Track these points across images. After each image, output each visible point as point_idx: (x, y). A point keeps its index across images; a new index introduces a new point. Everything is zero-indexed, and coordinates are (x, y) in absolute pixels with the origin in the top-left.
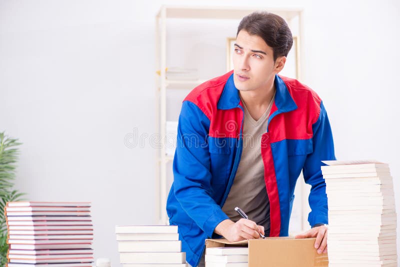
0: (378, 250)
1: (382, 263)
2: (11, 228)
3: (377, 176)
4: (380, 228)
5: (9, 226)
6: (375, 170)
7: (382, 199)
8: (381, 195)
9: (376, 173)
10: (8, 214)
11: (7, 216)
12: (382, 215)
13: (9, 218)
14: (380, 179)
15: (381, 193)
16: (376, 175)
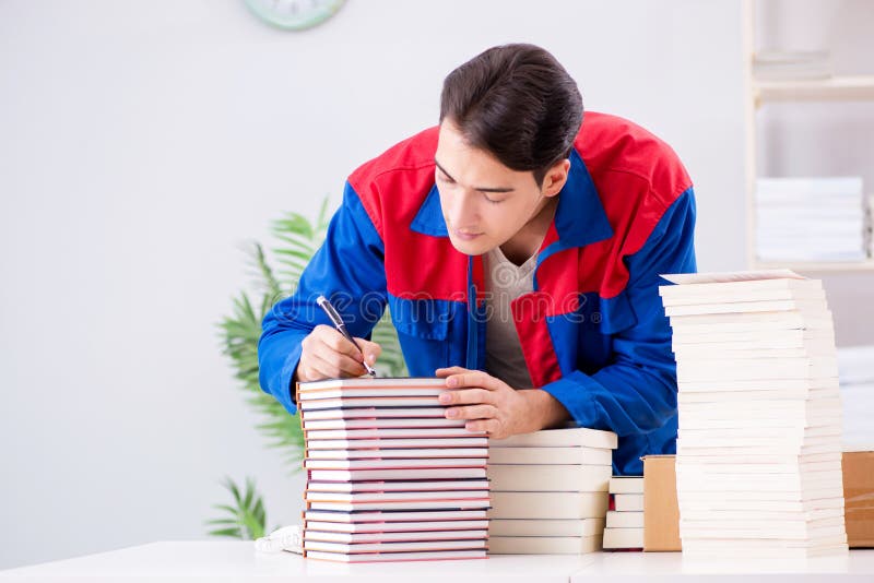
2: (311, 435)
5: (307, 431)
10: (304, 406)
11: (303, 411)
13: (307, 415)
15: (805, 349)
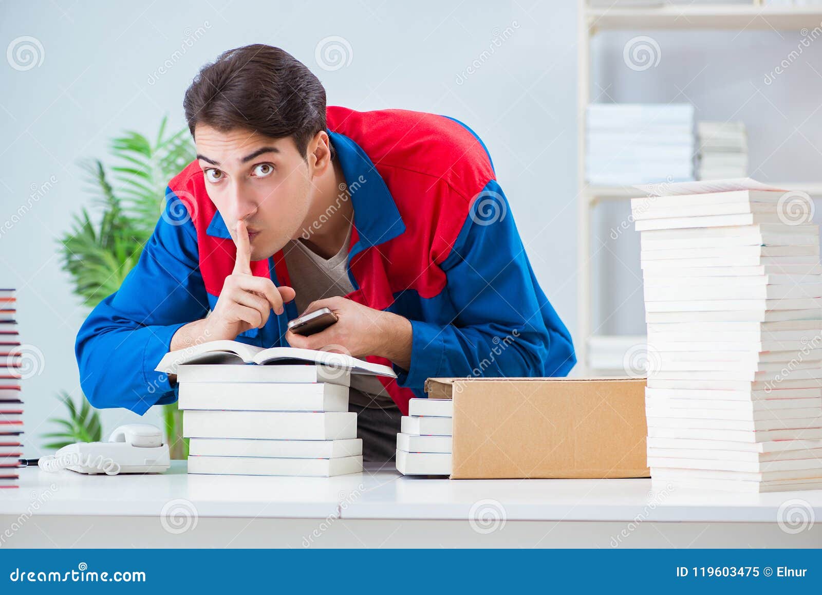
0: (750, 416)
1: (760, 448)
3: (755, 223)
4: (757, 359)
6: (747, 207)
7: (766, 280)
8: (763, 272)
9: (751, 216)
12: (762, 323)
14: (761, 231)
15: (763, 268)
16: (749, 219)
